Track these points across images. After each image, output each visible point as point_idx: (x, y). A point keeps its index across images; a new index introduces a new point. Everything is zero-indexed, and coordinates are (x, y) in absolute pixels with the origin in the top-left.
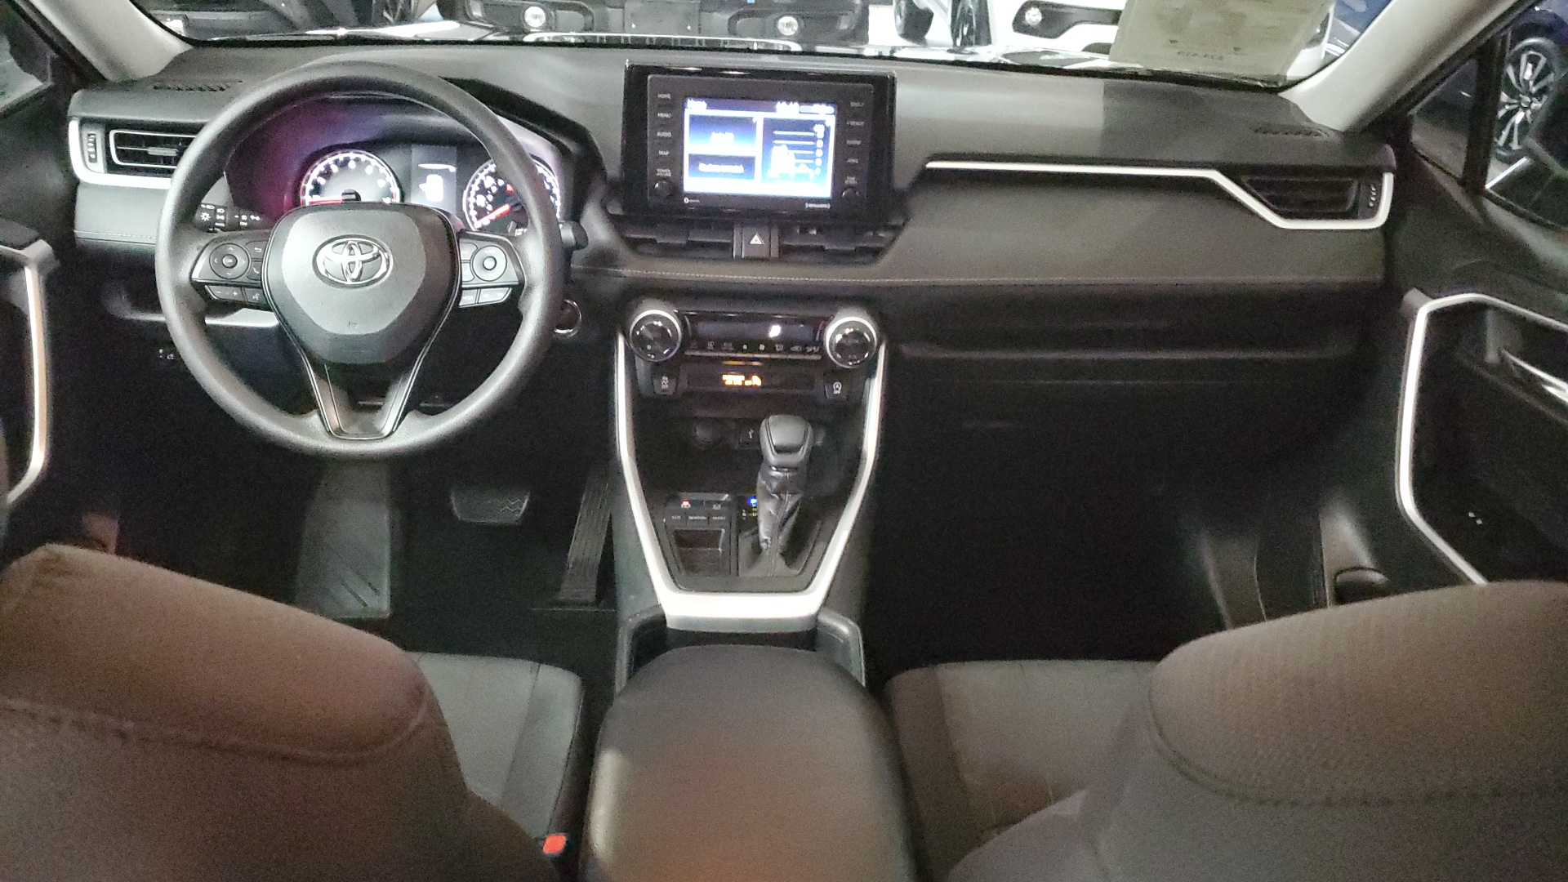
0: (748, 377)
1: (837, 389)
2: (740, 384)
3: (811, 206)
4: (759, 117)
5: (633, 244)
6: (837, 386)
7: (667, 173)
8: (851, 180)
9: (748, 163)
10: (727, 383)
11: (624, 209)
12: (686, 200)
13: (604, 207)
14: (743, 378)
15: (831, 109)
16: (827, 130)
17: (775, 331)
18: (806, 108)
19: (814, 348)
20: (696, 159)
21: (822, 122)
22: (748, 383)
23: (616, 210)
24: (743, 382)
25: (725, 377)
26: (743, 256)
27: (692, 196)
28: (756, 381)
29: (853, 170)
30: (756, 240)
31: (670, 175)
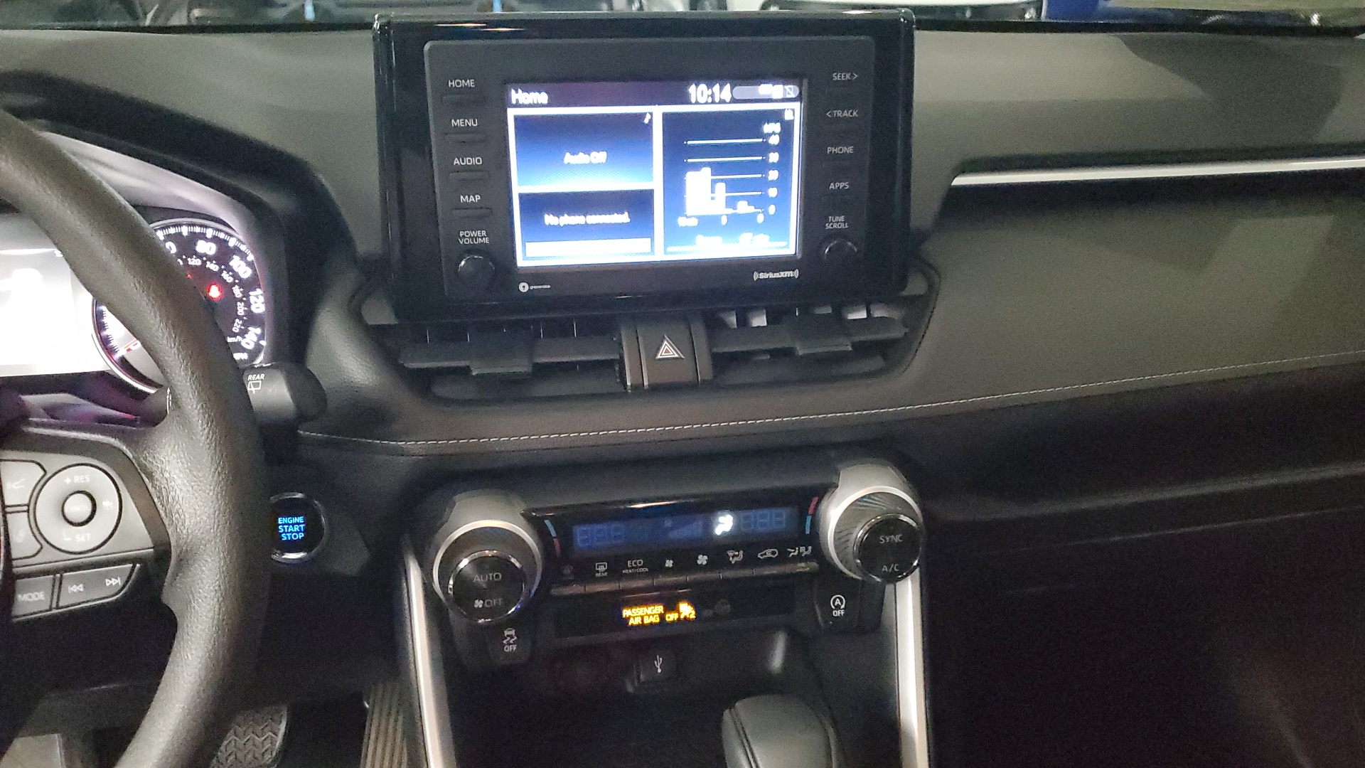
0: (671, 606)
1: (838, 607)
2: (656, 620)
3: (763, 276)
4: (656, 114)
5: (422, 382)
6: (838, 602)
7: (480, 237)
8: (837, 222)
9: (638, 203)
10: (631, 622)
11: (397, 315)
12: (524, 287)
13: (355, 315)
14: (659, 609)
15: (792, 90)
16: (787, 128)
17: (725, 524)
18: (743, 91)
19: (803, 549)
20: (537, 205)
21: (776, 116)
22: (671, 617)
23: (380, 314)
24: (662, 616)
25: (626, 613)
26: (646, 383)
27: (536, 275)
28: (686, 610)
29: (838, 203)
30: (667, 350)
31: (486, 240)
